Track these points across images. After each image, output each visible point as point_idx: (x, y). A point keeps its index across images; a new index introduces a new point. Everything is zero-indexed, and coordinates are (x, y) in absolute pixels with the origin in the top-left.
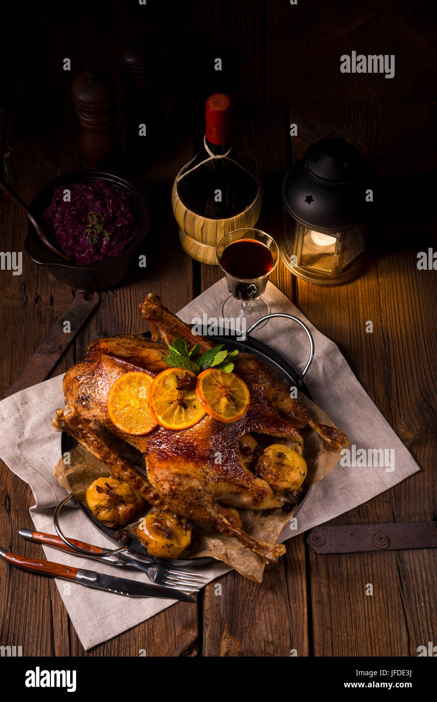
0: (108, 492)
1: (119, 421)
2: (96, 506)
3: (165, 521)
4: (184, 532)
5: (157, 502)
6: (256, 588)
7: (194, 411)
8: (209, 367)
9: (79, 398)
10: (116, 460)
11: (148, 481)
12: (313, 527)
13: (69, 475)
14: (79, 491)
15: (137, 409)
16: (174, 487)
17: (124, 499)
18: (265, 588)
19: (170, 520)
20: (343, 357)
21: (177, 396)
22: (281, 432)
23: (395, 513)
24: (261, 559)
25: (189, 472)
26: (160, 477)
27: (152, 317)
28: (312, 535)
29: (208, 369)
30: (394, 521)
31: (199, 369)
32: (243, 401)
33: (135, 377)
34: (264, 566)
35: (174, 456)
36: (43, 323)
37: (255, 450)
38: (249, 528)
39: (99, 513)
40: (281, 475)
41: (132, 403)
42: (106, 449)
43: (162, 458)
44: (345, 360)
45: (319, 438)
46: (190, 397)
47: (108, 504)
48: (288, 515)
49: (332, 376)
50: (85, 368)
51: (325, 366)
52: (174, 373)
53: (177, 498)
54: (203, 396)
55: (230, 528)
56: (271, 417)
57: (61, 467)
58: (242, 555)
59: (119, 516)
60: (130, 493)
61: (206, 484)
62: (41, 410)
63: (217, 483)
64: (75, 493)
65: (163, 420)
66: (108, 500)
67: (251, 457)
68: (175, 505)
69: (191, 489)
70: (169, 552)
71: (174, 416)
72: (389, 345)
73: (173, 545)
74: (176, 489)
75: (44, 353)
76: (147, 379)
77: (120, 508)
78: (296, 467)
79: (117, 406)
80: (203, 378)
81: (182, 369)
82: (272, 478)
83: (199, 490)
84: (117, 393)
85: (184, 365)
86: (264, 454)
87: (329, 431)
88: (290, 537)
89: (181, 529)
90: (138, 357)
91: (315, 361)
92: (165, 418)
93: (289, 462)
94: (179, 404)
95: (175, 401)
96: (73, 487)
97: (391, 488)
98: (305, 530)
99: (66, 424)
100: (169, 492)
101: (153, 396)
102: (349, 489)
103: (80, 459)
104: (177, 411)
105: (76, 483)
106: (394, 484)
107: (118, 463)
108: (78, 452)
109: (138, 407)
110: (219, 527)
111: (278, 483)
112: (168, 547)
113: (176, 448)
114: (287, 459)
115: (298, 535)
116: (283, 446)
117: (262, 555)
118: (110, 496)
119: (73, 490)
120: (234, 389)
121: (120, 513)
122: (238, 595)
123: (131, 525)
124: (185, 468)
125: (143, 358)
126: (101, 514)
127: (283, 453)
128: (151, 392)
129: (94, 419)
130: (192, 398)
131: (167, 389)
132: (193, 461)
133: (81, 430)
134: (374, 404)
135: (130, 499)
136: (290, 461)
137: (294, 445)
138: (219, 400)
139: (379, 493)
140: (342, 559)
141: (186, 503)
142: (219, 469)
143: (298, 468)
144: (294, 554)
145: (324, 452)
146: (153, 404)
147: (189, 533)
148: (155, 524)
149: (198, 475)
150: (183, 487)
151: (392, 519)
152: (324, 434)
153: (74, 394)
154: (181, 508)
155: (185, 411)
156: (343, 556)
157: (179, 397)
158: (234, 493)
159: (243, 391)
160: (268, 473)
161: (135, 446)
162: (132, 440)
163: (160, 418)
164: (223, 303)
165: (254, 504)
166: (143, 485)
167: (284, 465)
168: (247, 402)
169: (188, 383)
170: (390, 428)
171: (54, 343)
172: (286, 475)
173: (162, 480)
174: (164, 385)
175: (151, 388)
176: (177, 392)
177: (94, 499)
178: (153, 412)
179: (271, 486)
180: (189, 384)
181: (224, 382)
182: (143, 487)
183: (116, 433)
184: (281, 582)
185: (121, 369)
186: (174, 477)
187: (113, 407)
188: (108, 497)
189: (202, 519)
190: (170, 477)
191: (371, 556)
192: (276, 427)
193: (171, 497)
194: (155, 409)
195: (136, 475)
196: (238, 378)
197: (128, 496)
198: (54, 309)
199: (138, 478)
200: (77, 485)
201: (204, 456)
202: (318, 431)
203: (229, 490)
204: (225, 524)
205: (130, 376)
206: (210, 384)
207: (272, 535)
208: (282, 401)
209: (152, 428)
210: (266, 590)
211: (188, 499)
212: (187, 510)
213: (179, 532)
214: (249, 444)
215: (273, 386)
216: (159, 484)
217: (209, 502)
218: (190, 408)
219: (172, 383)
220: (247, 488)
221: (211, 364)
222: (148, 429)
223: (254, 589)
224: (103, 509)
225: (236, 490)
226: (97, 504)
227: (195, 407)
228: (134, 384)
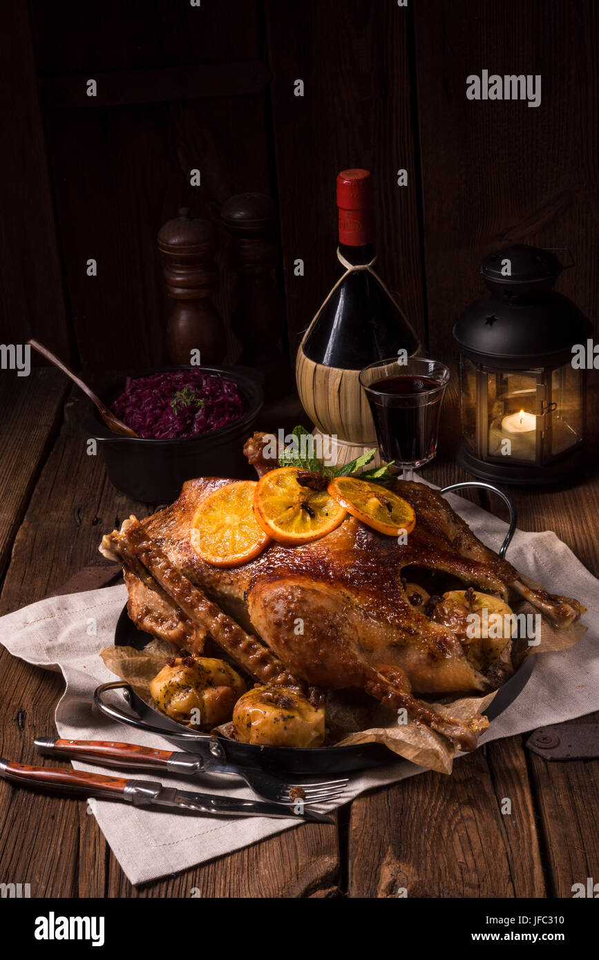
4: (313, 709)
6: (442, 803)
7: (324, 518)
8: (349, 476)
11: (250, 627)
12: (535, 727)
13: (124, 663)
15: (235, 526)
16: (293, 605)
17: (212, 675)
18: (459, 802)
20: (565, 545)
21: (299, 495)
24: (447, 743)
26: (271, 597)
28: (535, 736)
32: (404, 516)
39: (169, 704)
41: (228, 520)
44: (568, 548)
46: (319, 500)
47: (186, 680)
49: (550, 571)
51: (537, 556)
52: (294, 472)
54: (340, 492)
55: (390, 687)
58: (412, 734)
60: (223, 667)
65: (276, 525)
66: (185, 675)
70: (285, 728)
71: (295, 524)
77: (207, 694)
78: (498, 610)
80: (339, 480)
82: (458, 624)
86: (443, 598)
87: (549, 598)
88: (497, 737)
89: (306, 704)
91: (521, 550)
92: (280, 524)
94: (302, 509)
95: (295, 504)
96: (130, 679)
98: (523, 731)
99: (123, 544)
100: (285, 616)
101: (260, 495)
104: (299, 517)
109: (236, 524)
110: (371, 684)
112: (285, 719)
115: (511, 737)
118: (188, 667)
121: (205, 698)
122: (410, 811)
124: (313, 585)
126: (173, 703)
130: (321, 502)
131: (283, 487)
132: (324, 581)
135: (222, 675)
138: (366, 501)
140: (592, 766)
141: (314, 634)
146: (261, 504)
147: (321, 711)
149: (334, 596)
152: (542, 600)
154: (307, 645)
155: (311, 519)
156: (593, 762)
157: (302, 498)
159: (404, 507)
160: (450, 616)
162: (227, 580)
163: (271, 523)
166: (244, 639)
168: (409, 518)
173: (273, 600)
176: (297, 488)
177: (163, 678)
178: (261, 514)
182: (243, 643)
184: (485, 793)
186: (292, 591)
188: (186, 669)
189: (342, 665)
190: (287, 591)
193: (289, 625)
194: (263, 511)
195: (232, 622)
199: (235, 626)
200: (138, 678)
202: (531, 598)
204: (380, 680)
206: (351, 488)
209: (260, 544)
210: (459, 805)
211: (316, 627)
212: (315, 649)
213: (303, 705)
214: (419, 592)
217: (354, 641)
218: (319, 516)
219: (291, 480)
220: (417, 634)
222: (252, 549)
223: (439, 803)
224: (178, 690)
225: (399, 636)
226: (167, 682)
227: (327, 515)
228: (233, 498)
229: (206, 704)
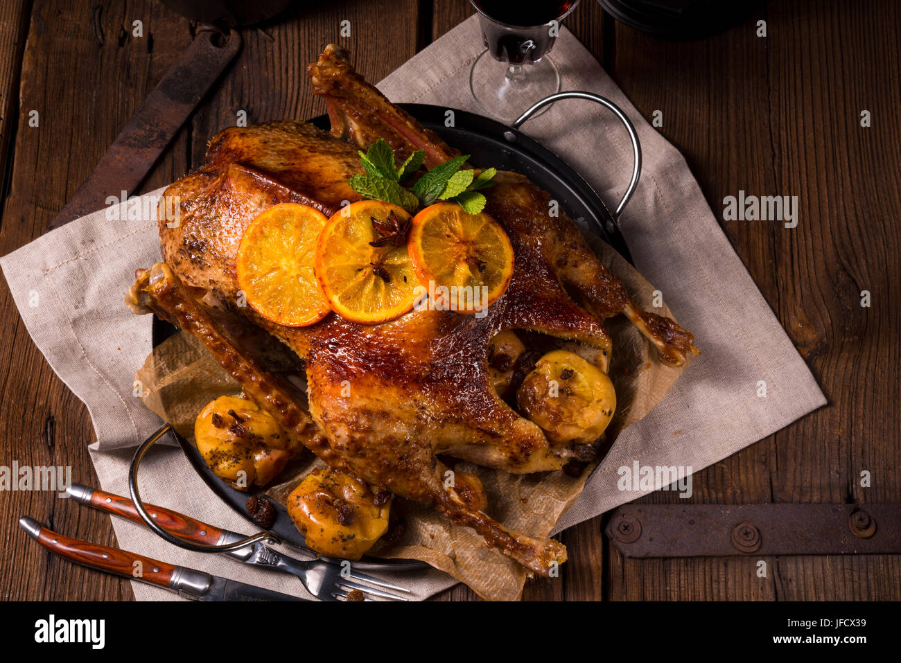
0: (234, 429)
1: (258, 298)
2: (211, 452)
3: (341, 489)
4: (376, 511)
5: (326, 452)
7: (402, 287)
8: (437, 201)
9: (185, 244)
10: (249, 372)
11: (309, 414)
12: (618, 504)
13: (163, 388)
14: (181, 420)
15: (292, 277)
16: (357, 436)
17: (264, 441)
19: (350, 488)
20: (694, 180)
21: (372, 257)
22: (571, 329)
23: (775, 484)
24: (519, 568)
25: (388, 406)
26: (332, 414)
27: (332, 92)
28: (616, 522)
29: (434, 203)
30: (773, 501)
31: (418, 203)
32: (501, 269)
33: (290, 214)
34: (524, 581)
35: (362, 373)
36: (131, 85)
37: (518, 361)
38: (499, 506)
39: (217, 464)
40: (566, 414)
41: (283, 263)
42: (230, 351)
43: (337, 376)
44: (697, 184)
45: (641, 338)
46: (397, 261)
47: (235, 449)
48: (574, 483)
49: (669, 215)
50: (199, 187)
51: (659, 195)
52: (366, 211)
53: (363, 456)
54: (422, 260)
55: (463, 510)
56: (552, 300)
57: (150, 371)
58: (483, 558)
59: (255, 472)
60: (277, 431)
61: (420, 429)
62: (120, 256)
63: (443, 426)
64: (175, 423)
65: (342, 303)
66: (234, 444)
67: (510, 375)
68: (359, 468)
69: (391, 441)
70: (344, 549)
71: (364, 296)
72: (781, 159)
73: (354, 536)
74: (362, 439)
75: (130, 145)
76: (315, 219)
77: (258, 457)
78: (596, 399)
79: (255, 268)
80: (423, 223)
81: (383, 203)
82: (548, 419)
83: (407, 442)
84: (256, 243)
85: (387, 196)
86: (536, 370)
87: (660, 325)
88: (575, 523)
89: (369, 506)
90: (300, 172)
91: (641, 186)
92: (346, 298)
93: (582, 390)
94: (375, 273)
95: (366, 267)
96: (171, 411)
97: (770, 436)
98: (604, 511)
99: (154, 300)
100: (348, 444)
101: (324, 256)
102: (691, 433)
103: (188, 355)
104: (370, 286)
105: (177, 404)
106: (776, 428)
107: (253, 378)
108: (185, 342)
109: (294, 273)
110: (443, 509)
111: (559, 428)
112: (344, 540)
113: (366, 358)
114: (578, 382)
115: (591, 519)
116: (572, 357)
117: (521, 561)
118: (237, 436)
119: (170, 417)
120: (482, 246)
121: (257, 466)
123: (278, 488)
124: (381, 398)
125: (310, 175)
126: (221, 466)
127: (572, 372)
128: (320, 247)
129: (212, 287)
130: (399, 262)
131: (352, 243)
132: (396, 383)
133: (183, 314)
134: (746, 272)
135: (276, 441)
136: (583, 387)
137: (593, 353)
138: (453, 269)
139: (747, 445)
140: (670, 567)
141: (381, 466)
142: (447, 402)
143: (599, 401)
144: (582, 553)
145: (648, 366)
146: (323, 271)
147: (385, 513)
148: (323, 494)
149: (407, 412)
150: (375, 436)
151: (768, 495)
152: (652, 332)
153: (177, 237)
154: (372, 473)
155: (386, 287)
156: (673, 560)
157: (375, 260)
158: (475, 444)
159: (501, 249)
160: (540, 408)
161: (288, 345)
162: (282, 334)
163: (336, 299)
164: (472, 63)
165: (511, 465)
166: (299, 421)
167: (572, 394)
168: (507, 271)
169: (394, 233)
170: (774, 319)
171: (151, 125)
172: (575, 414)
173: (335, 420)
174: (346, 234)
175: (321, 239)
176: (371, 249)
177: (209, 439)
178: (323, 286)
179: (545, 432)
180: (394, 236)
181: (464, 232)
182: (300, 425)
183: (252, 317)
185: (265, 195)
186: (357, 417)
187: (246, 268)
188: (233, 437)
189: (411, 494)
190: (351, 416)
191: (726, 565)
192: (561, 320)
193: (352, 453)
194: (326, 281)
195: (288, 401)
196: (492, 223)
197: (273, 436)
198: (154, 59)
199: (291, 406)
200: (180, 406)
201: (419, 376)
202: (641, 325)
203: (464, 438)
204: (453, 503)
205: (283, 211)
206: (438, 235)
207: (543, 523)
208: (576, 266)
209: (320, 315)
211: (383, 459)
212: (381, 477)
213: (366, 511)
214: (509, 348)
215: (560, 240)
216: (329, 425)
217: (426, 464)
218: (395, 281)
219: (363, 232)
220: (501, 437)
221: (441, 194)
222: (313, 317)
224: (226, 458)
225: (479, 439)
226: (214, 448)
227: (405, 279)
228: (290, 227)
229: (257, 471)
